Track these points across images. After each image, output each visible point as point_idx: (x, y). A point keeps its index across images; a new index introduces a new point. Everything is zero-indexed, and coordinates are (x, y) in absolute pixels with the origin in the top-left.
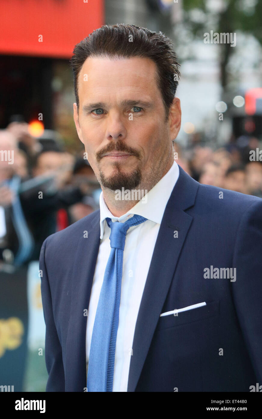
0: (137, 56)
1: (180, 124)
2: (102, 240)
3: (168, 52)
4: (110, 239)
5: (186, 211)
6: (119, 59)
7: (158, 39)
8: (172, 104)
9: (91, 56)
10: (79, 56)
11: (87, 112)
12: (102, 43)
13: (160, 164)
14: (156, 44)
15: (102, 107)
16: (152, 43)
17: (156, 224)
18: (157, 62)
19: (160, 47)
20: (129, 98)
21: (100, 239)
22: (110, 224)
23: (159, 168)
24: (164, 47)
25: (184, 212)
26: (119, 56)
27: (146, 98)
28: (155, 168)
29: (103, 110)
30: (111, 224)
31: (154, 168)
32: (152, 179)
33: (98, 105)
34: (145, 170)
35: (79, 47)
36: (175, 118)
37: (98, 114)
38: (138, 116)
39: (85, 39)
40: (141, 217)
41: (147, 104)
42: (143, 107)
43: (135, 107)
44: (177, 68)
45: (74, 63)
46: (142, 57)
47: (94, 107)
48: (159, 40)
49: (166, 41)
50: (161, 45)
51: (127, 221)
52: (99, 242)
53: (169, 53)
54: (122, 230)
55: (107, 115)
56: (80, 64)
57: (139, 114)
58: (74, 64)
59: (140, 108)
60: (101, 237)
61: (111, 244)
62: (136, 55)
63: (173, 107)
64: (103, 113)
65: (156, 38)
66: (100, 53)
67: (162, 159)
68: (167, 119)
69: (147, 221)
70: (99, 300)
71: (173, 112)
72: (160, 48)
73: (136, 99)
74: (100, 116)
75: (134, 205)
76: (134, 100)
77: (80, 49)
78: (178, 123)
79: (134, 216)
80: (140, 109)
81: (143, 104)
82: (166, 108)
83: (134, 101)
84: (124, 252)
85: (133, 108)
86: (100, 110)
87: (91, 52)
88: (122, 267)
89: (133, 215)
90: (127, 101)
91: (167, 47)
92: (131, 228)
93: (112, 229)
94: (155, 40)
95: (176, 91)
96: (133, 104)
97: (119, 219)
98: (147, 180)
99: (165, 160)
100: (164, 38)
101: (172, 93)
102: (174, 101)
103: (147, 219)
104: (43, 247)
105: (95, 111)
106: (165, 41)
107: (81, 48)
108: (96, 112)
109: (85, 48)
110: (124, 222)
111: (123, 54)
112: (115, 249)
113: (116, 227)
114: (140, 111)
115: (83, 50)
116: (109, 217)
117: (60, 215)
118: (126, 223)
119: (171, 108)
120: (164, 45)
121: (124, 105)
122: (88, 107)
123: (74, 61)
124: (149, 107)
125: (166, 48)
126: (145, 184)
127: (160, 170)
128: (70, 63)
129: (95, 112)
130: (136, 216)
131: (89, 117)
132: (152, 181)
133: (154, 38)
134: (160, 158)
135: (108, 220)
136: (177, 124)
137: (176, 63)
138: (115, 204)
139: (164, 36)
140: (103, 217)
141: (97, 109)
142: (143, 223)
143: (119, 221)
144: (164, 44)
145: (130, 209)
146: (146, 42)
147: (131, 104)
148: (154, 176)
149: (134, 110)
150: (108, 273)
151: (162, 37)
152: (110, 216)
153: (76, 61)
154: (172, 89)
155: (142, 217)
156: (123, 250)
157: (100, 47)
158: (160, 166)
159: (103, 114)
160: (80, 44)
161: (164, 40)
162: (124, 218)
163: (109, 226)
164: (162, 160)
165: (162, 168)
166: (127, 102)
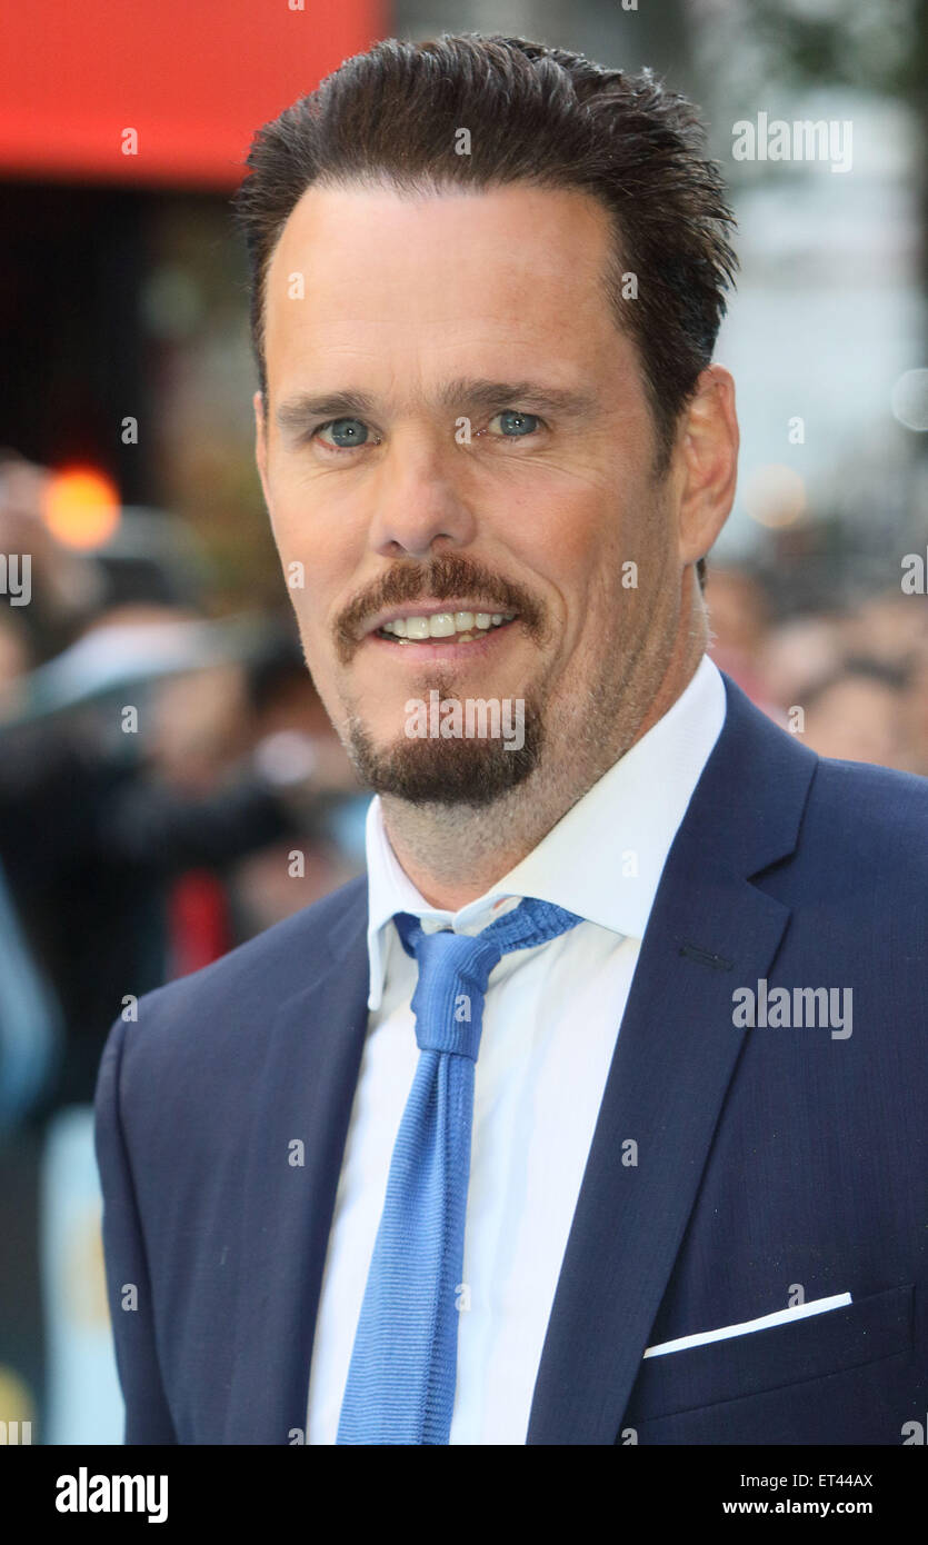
0: (523, 182)
1: (730, 486)
2: (381, 1016)
3: (670, 164)
4: (414, 1008)
5: (757, 878)
6: (438, 193)
7: (627, 103)
8: (694, 394)
9: (317, 181)
10: (269, 181)
11: (292, 436)
12: (366, 122)
13: (630, 669)
14: (612, 127)
15: (357, 411)
16: (596, 124)
17: (624, 938)
18: (619, 209)
19: (631, 139)
20: (480, 372)
21: (366, 1011)
22: (414, 943)
23: (623, 686)
24: (654, 142)
25: (748, 884)
26: (438, 180)
27: (556, 372)
28: (609, 689)
29: (364, 428)
30: (420, 944)
31: (602, 687)
32: (592, 739)
33: (338, 400)
34: (562, 698)
35: (271, 137)
36: (709, 458)
37: (342, 444)
38: (523, 452)
39: (300, 102)
40: (553, 908)
41: (564, 401)
42: (545, 412)
43: (506, 413)
44: (726, 233)
45: (250, 210)
46: (548, 183)
47: (321, 411)
48: (632, 109)
49: (665, 112)
50: (637, 131)
51: (492, 927)
52: (361, 1025)
53: (680, 167)
54: (470, 970)
55: (381, 451)
56: (272, 214)
57: (527, 442)
58: (248, 216)
59: (533, 419)
60: (373, 1002)
61: (419, 1030)
62: (517, 176)
63: (700, 408)
64: (362, 441)
65: (619, 101)
66: (356, 167)
67: (640, 648)
68: (663, 463)
69: (578, 928)
70: (369, 1289)
71: (696, 430)
72: (633, 145)
73: (512, 375)
74: (351, 453)
75: (517, 862)
76: (501, 380)
77: (274, 146)
78: (722, 483)
79: (521, 904)
80: (532, 423)
81: (541, 399)
82: (657, 415)
83: (500, 387)
84: (478, 1067)
85: (500, 417)
86: (353, 425)
87: (317, 163)
88: (469, 1137)
89: (520, 901)
90: (466, 387)
91: (670, 142)
92: (509, 960)
93: (422, 964)
94: (608, 107)
95: (719, 341)
96: (500, 401)
97: (454, 918)
98: (571, 742)
99: (652, 648)
100: (658, 97)
101: (691, 349)
102: (704, 381)
103: (584, 920)
104: (110, 1050)
105: (331, 428)
106: (660, 114)
107: (277, 143)
108: (334, 433)
109: (296, 143)
110: (474, 931)
111: (457, 174)
112: (438, 1053)
113: (440, 954)
114: (530, 431)
115: (287, 151)
116: (410, 910)
117: (189, 906)
118: (487, 936)
119: (690, 413)
120: (653, 132)
121: (452, 402)
122: (296, 410)
123: (247, 203)
124: (571, 413)
125: (661, 146)
126: (562, 762)
127: (629, 694)
128: (233, 209)
129: (328, 436)
130: (528, 904)
131: (303, 455)
132: (589, 745)
133: (606, 98)
134: (634, 639)
135: (405, 924)
136: (717, 488)
137: (717, 215)
138: (429, 858)
139: (659, 90)
140: (380, 912)
141: (337, 423)
142: (562, 933)
143: (454, 928)
144: (655, 128)
145: (497, 879)
146: (563, 116)
147: (490, 401)
148: (599, 722)
149: (504, 424)
150: (406, 1164)
151: (648, 92)
152: (414, 906)
153: (259, 200)
154: (692, 331)
155: (558, 907)
156: (475, 1061)
157: (359, 143)
158: (631, 678)
159: (363, 446)
160: (275, 126)
161: (661, 109)
162: (474, 915)
163: (410, 950)
164: (638, 651)
165: (639, 689)
166: (471, 390)
